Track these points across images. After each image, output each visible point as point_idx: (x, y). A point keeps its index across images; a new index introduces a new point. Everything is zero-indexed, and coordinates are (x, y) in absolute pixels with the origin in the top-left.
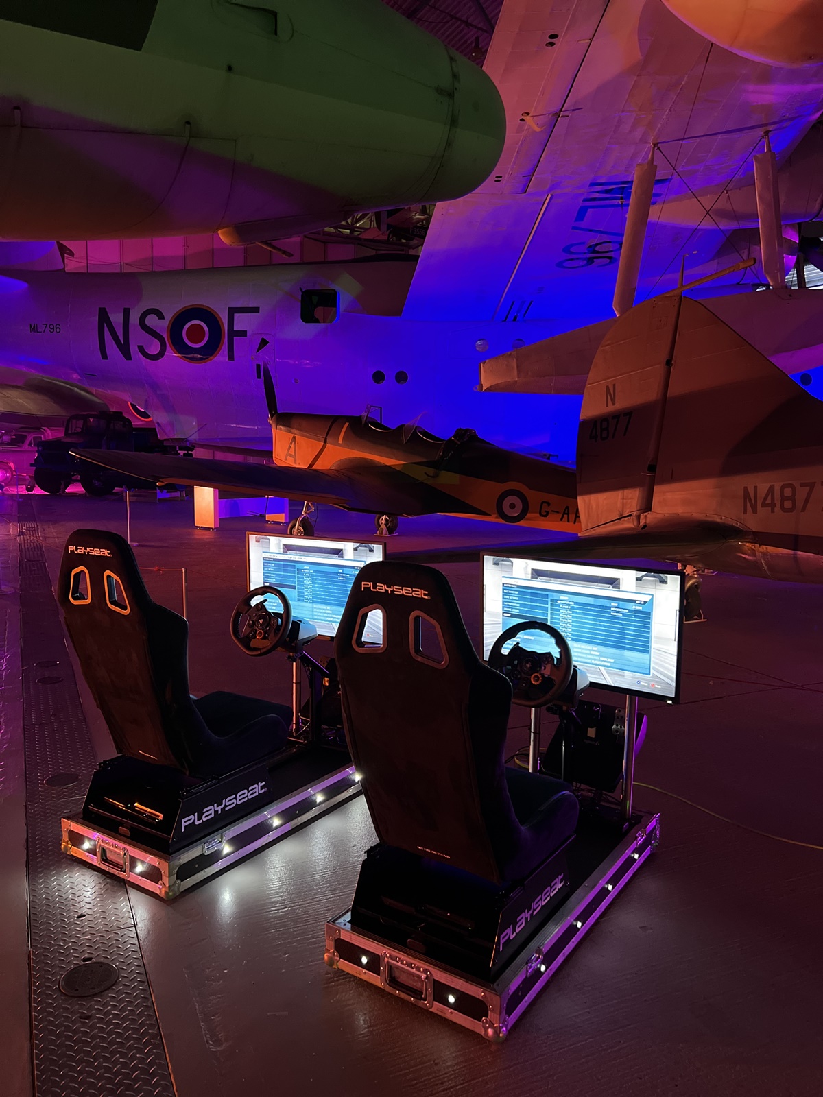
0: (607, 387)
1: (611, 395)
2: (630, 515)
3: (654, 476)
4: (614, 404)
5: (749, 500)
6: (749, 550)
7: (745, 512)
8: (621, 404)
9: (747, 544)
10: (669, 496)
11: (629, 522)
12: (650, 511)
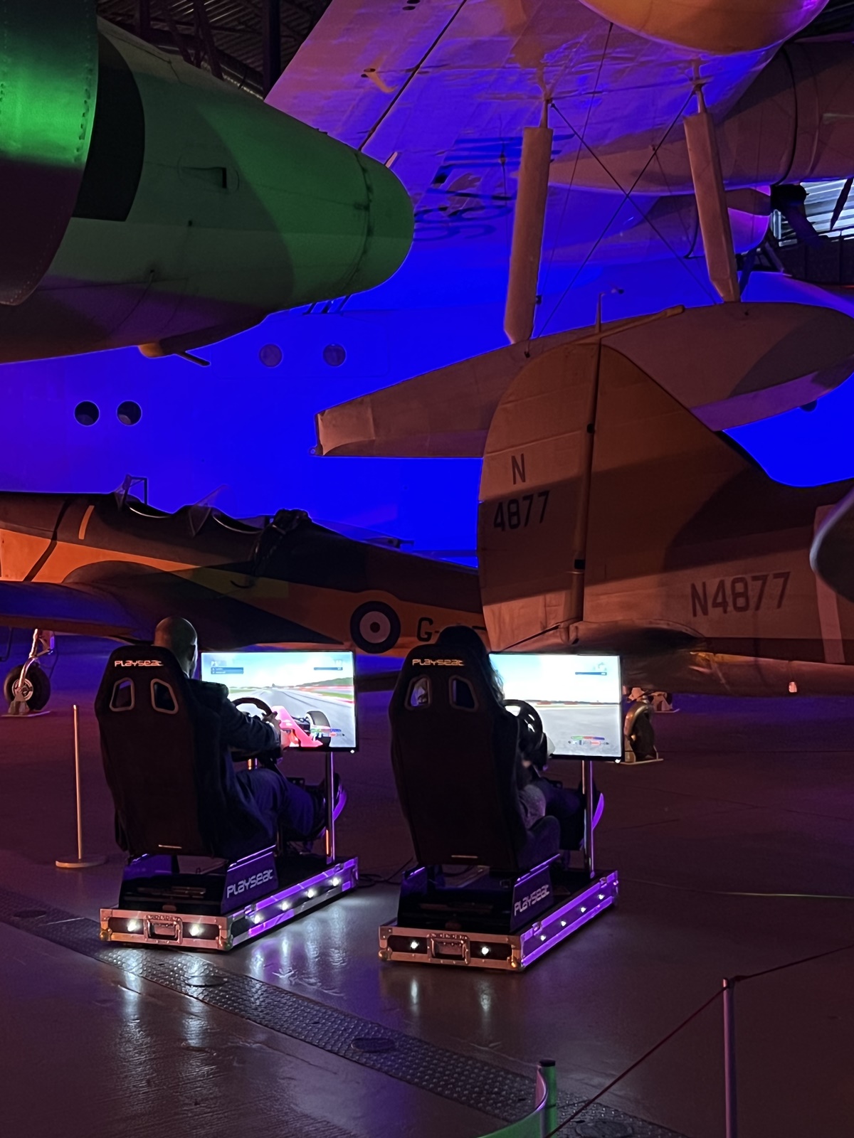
0: (514, 458)
1: (518, 468)
2: (556, 628)
3: (583, 575)
4: (524, 480)
5: (698, 600)
6: (704, 661)
7: (695, 615)
8: (533, 481)
9: (700, 654)
10: (604, 599)
11: (556, 637)
12: (582, 620)
